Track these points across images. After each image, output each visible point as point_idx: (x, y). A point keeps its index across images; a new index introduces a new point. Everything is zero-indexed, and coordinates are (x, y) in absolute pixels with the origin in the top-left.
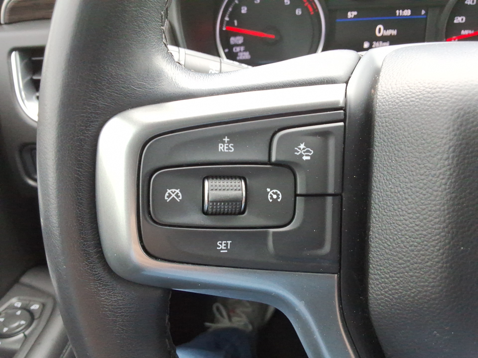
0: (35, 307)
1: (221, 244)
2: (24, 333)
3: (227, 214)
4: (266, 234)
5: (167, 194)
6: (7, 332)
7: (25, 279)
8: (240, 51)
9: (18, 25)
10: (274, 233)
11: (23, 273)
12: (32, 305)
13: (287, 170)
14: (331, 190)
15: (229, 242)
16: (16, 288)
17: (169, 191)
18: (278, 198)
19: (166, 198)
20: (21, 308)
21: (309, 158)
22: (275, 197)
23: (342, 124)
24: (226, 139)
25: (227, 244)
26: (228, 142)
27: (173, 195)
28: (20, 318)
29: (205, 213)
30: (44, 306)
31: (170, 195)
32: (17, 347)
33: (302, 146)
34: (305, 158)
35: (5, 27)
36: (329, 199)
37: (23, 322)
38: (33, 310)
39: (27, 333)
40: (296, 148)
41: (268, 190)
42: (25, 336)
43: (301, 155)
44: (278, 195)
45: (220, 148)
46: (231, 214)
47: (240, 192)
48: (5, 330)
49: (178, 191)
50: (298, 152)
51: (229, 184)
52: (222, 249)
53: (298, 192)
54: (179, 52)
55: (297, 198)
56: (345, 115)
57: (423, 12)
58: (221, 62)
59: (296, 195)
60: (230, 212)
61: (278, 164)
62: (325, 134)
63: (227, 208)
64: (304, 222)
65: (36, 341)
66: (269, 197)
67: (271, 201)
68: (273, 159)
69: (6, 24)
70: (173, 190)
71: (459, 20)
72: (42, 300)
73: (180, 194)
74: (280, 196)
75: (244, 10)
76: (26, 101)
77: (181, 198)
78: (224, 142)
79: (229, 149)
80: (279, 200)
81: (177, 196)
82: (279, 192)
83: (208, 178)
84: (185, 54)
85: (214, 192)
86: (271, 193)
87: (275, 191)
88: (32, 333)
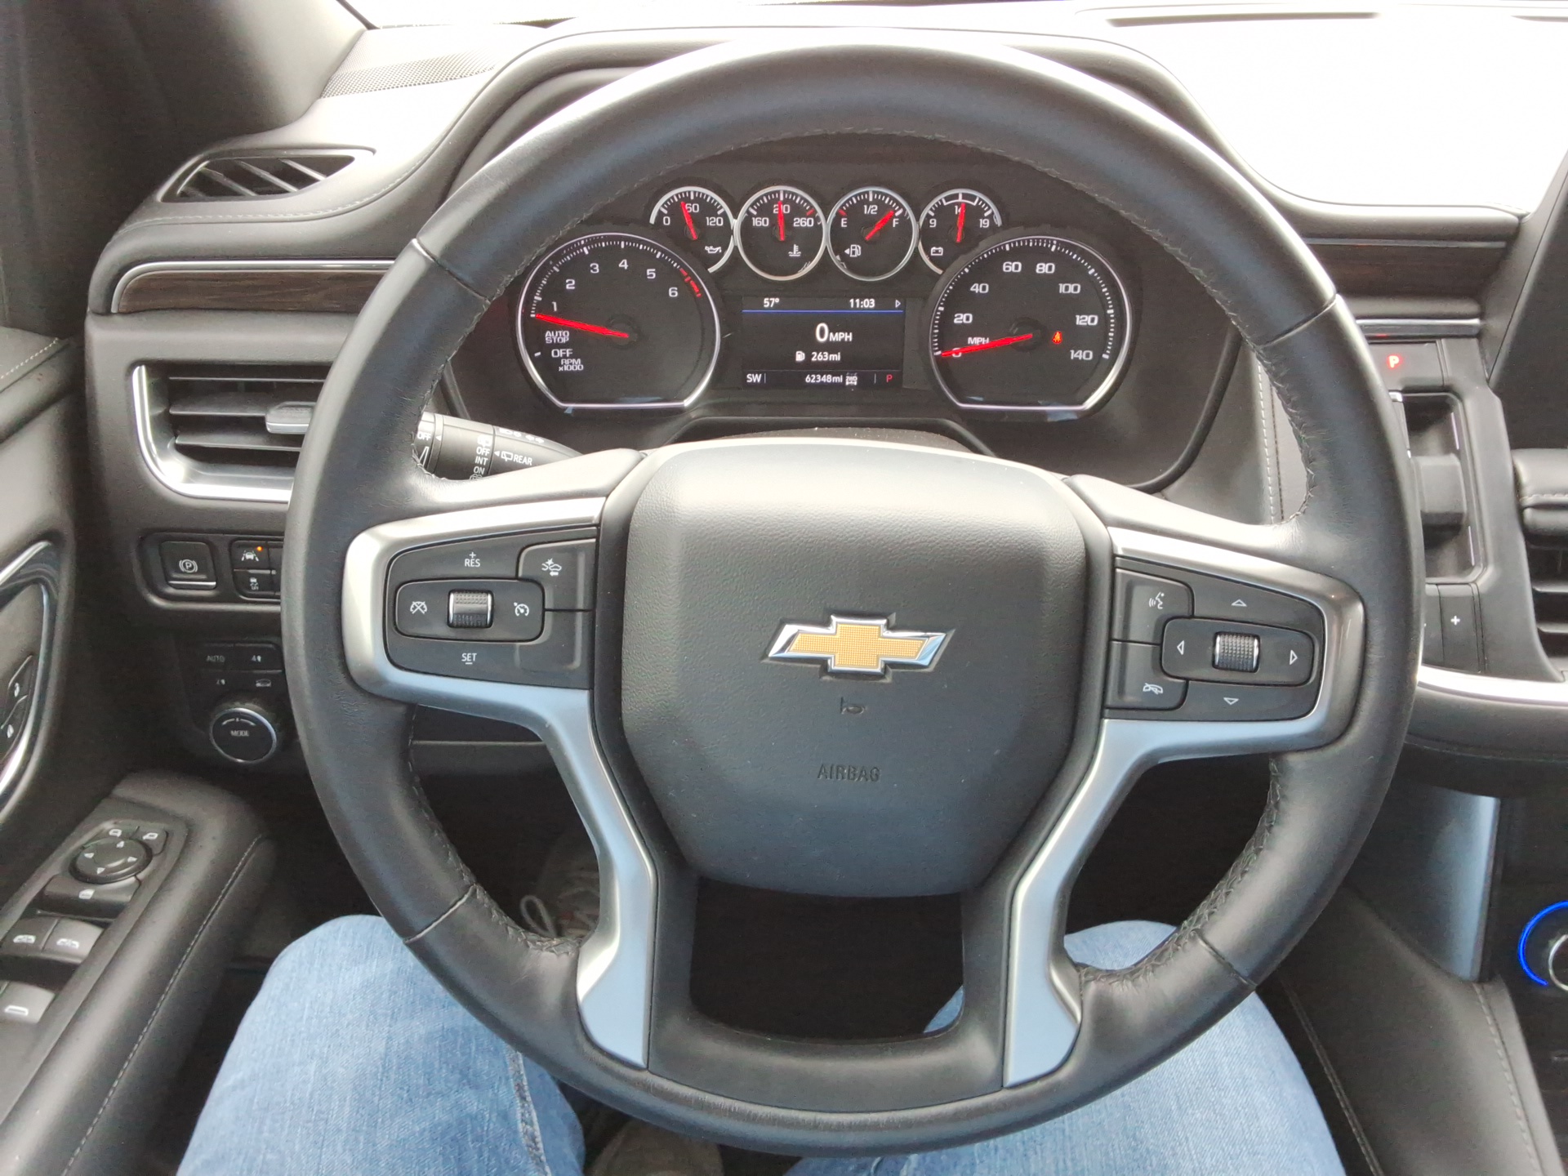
0: (151, 836)
1: (466, 656)
2: (135, 876)
3: (473, 627)
4: (513, 648)
5: (412, 607)
6: (102, 873)
7: (123, 791)
8: (565, 357)
9: (144, 318)
10: (521, 646)
11: (116, 781)
12: (145, 834)
13: (534, 585)
14: (580, 605)
15: (474, 655)
16: (105, 804)
17: (414, 603)
18: (525, 612)
19: (411, 610)
20: (122, 838)
21: (557, 574)
22: (522, 611)
23: (594, 540)
24: (473, 555)
25: (472, 656)
26: (475, 558)
27: (419, 608)
28: (125, 852)
29: (450, 625)
30: (168, 834)
31: (415, 607)
32: (125, 898)
33: (550, 562)
34: (552, 574)
35: (118, 319)
36: (579, 615)
37: (131, 859)
38: (147, 840)
39: (141, 876)
40: (544, 564)
41: (515, 604)
42: (139, 882)
43: (549, 571)
44: (525, 610)
45: (466, 563)
46: (477, 627)
47: (485, 606)
48: (100, 870)
49: (423, 604)
50: (545, 567)
51: (475, 597)
52: (467, 661)
53: (546, 607)
54: (435, 423)
55: (546, 613)
56: (599, 531)
57: (897, 303)
58: (494, 435)
59: (544, 610)
60: (475, 625)
61: (524, 580)
62: (573, 551)
63: (472, 621)
64: (551, 637)
65: (161, 888)
66: (516, 611)
67: (518, 615)
68: (520, 574)
69: (120, 313)
70: (419, 603)
71: (961, 319)
72: (164, 826)
73: (425, 607)
74: (528, 611)
75: (570, 285)
76: (159, 460)
77: (426, 610)
78: (470, 558)
79: (475, 564)
80: (527, 614)
81: (422, 608)
82: (526, 607)
83: (453, 591)
84: (444, 425)
85: (459, 605)
86: (518, 607)
87: (522, 605)
88: (149, 877)
